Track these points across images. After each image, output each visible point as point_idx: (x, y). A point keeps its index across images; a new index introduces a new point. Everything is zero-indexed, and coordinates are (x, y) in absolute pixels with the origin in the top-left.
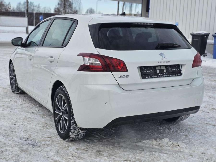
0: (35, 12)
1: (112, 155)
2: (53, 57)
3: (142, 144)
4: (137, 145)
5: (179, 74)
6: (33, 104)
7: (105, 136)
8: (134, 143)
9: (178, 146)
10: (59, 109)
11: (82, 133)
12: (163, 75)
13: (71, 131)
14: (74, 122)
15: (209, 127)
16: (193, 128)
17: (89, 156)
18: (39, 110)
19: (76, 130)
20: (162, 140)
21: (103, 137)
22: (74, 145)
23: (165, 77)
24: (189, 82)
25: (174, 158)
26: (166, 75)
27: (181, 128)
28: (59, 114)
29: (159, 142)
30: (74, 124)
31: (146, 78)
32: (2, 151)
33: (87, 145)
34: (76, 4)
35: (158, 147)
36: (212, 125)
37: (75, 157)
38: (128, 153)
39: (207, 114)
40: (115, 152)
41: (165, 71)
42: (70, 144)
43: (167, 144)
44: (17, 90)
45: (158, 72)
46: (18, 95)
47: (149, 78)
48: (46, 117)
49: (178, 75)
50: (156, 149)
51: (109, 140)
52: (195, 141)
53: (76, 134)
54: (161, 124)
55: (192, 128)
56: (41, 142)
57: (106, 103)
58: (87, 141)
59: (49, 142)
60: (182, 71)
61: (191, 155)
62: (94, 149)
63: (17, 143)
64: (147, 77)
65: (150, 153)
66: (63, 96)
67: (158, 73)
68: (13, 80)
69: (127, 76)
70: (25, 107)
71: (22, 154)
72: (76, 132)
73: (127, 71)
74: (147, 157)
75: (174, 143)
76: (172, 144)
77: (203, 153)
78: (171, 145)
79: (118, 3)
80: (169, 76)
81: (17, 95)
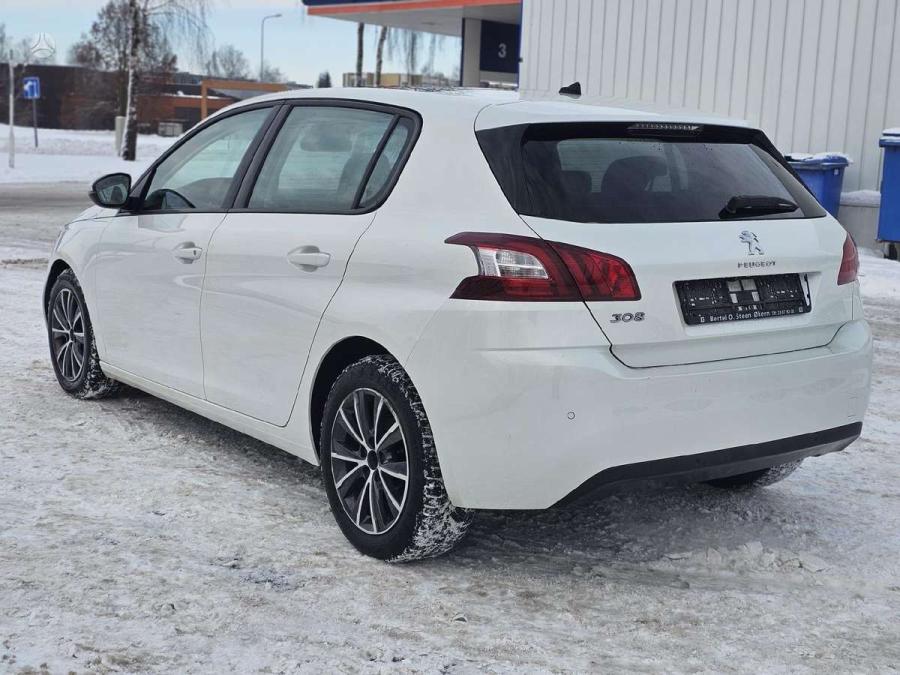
0: (13, 64)
1: (585, 607)
2: (321, 250)
3: (672, 568)
4: (652, 571)
5: (801, 309)
6: (180, 436)
7: (522, 543)
8: (642, 564)
9: (801, 566)
10: (351, 445)
11: (456, 532)
12: (752, 312)
13: (420, 525)
14: (435, 488)
15: (873, 501)
16: (819, 506)
17: (502, 611)
18: (215, 459)
19: (439, 517)
20: (737, 549)
21: (517, 545)
22: (427, 577)
23: (758, 318)
24: (824, 338)
25: (806, 609)
26: (758, 310)
27: (778, 509)
28: (356, 464)
29: (731, 558)
30: (434, 494)
31: (698, 322)
32: (173, 606)
33: (475, 574)
34: (187, 29)
35: (731, 573)
36: (879, 495)
37: (457, 617)
38: (636, 597)
39: (845, 459)
40: (588, 596)
41: (755, 297)
42: (412, 573)
43: (760, 560)
44: (91, 385)
45: (735, 300)
46: (97, 404)
47: (708, 321)
48: (262, 483)
49: (797, 313)
50: (727, 580)
51: (544, 555)
52: (850, 550)
53: (436, 536)
54: (701, 497)
55: (815, 507)
56: (296, 569)
57: (571, 416)
58: (465, 561)
59: (327, 570)
60: (809, 296)
61: (859, 596)
62: (506, 586)
63: (208, 578)
64: (702, 319)
65: (716, 595)
66: (378, 394)
67: (736, 306)
68: (67, 344)
69: (640, 317)
70: (154, 449)
71: (250, 613)
72: (439, 527)
73: (637, 296)
74: (708, 607)
75: (785, 558)
76: (780, 560)
77: (893, 590)
78: (775, 564)
79: (361, 30)
80: (771, 316)
81: (90, 403)
